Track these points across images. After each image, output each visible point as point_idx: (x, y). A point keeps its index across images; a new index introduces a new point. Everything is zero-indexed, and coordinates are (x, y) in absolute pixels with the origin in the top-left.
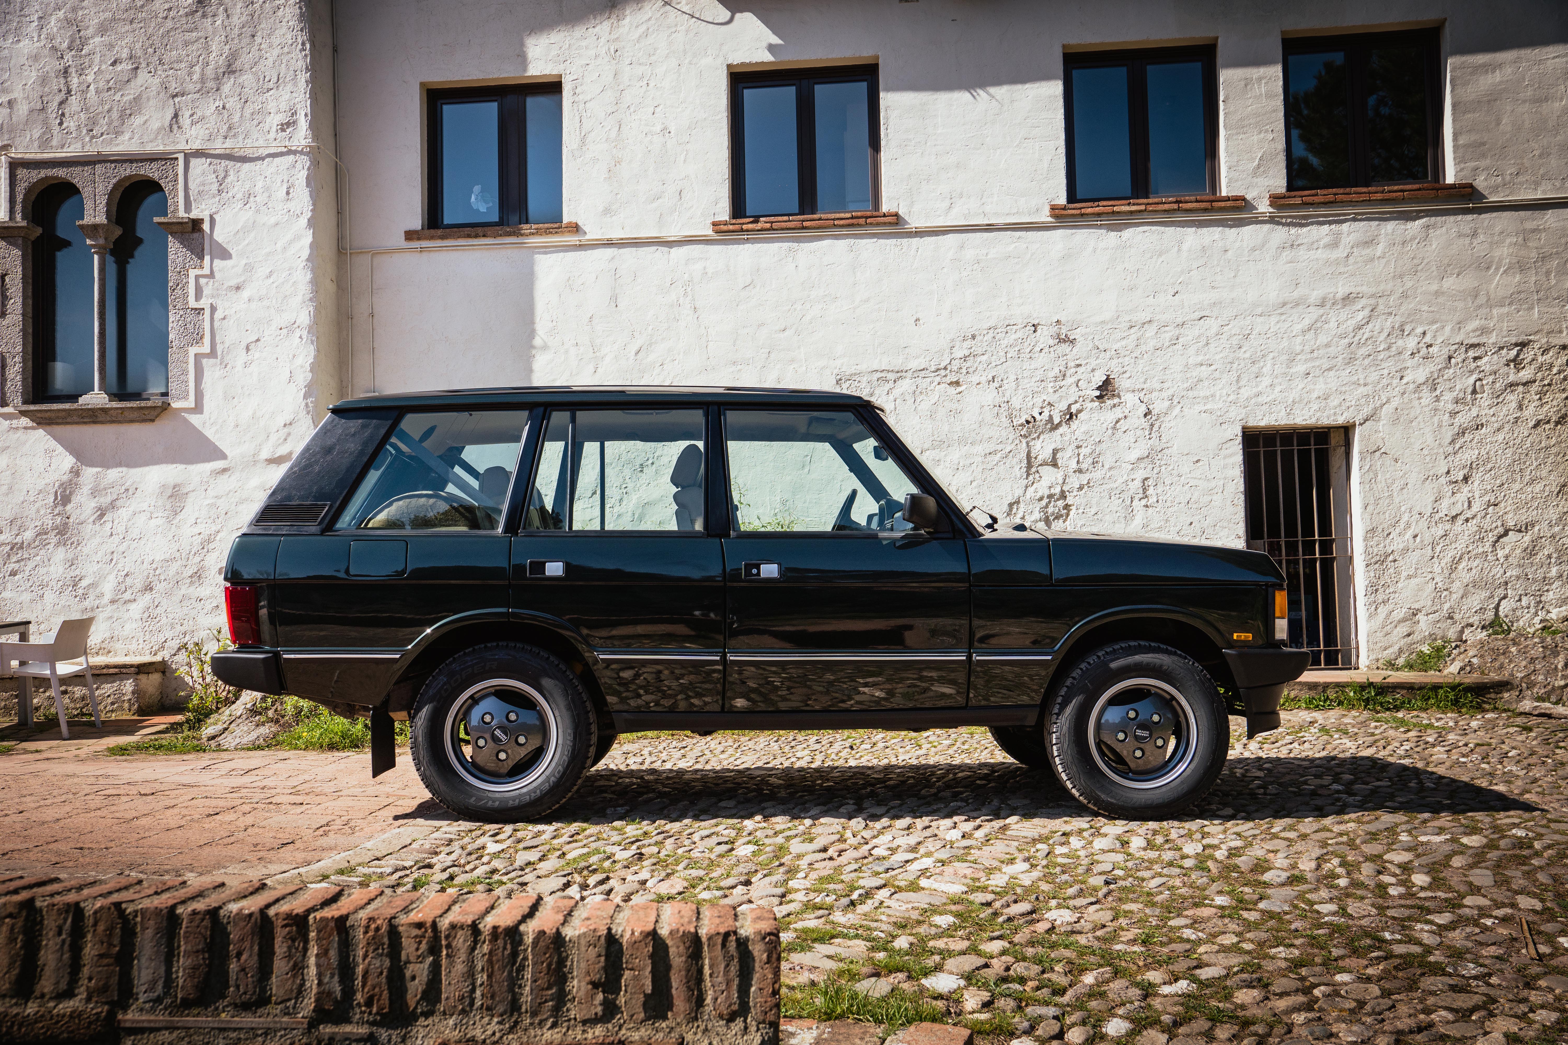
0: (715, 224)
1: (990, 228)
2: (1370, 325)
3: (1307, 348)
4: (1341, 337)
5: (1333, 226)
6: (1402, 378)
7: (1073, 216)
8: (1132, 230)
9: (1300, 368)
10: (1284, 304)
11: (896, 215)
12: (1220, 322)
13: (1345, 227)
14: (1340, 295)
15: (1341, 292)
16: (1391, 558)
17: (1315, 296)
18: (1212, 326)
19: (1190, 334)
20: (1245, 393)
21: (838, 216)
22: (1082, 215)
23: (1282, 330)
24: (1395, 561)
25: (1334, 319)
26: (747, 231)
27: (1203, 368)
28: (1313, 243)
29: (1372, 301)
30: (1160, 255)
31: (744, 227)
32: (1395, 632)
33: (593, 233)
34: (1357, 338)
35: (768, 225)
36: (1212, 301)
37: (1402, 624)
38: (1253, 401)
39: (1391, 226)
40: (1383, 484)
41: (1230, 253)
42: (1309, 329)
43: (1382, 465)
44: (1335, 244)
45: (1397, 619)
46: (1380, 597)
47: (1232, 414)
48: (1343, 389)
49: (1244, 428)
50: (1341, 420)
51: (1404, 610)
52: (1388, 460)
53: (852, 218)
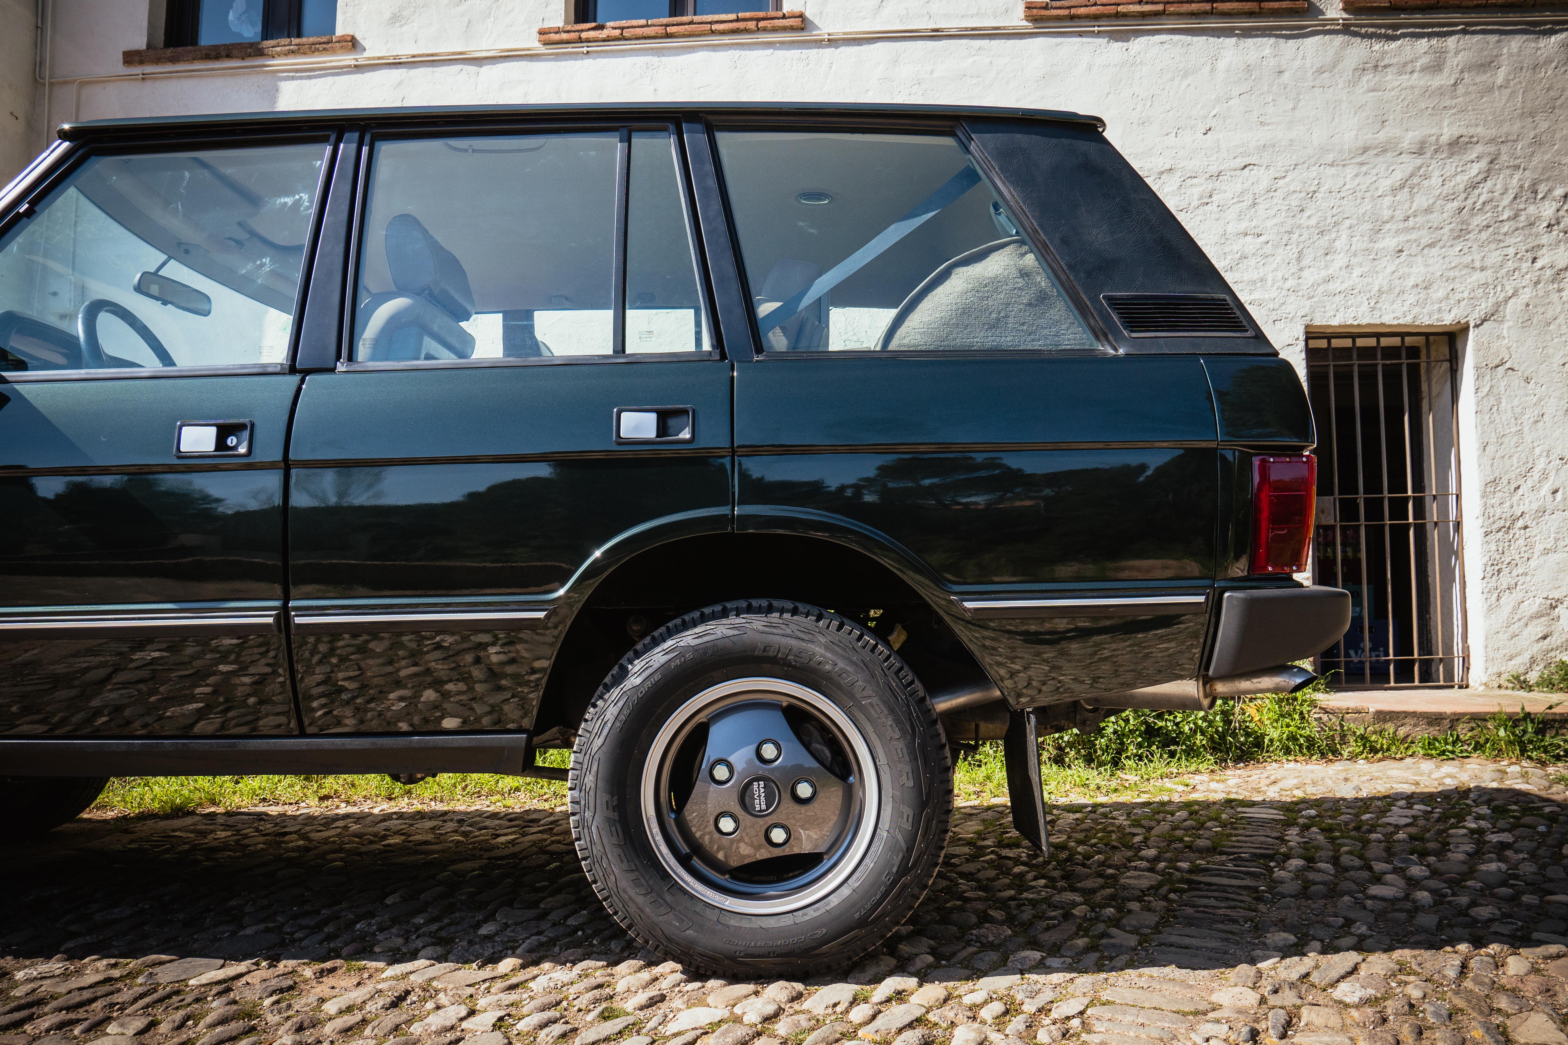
0: (542, 32)
1: (936, 35)
2: (1489, 184)
3: (1399, 214)
4: (1448, 199)
5: (1434, 41)
6: (1534, 260)
7: (1058, 18)
8: (1143, 40)
9: (1389, 243)
10: (1365, 150)
11: (801, 16)
12: (1273, 173)
13: (1452, 41)
14: (1445, 139)
15: (1448, 134)
16: (1520, 523)
17: (1410, 138)
18: (1262, 178)
19: (1229, 189)
20: (1310, 276)
21: (717, 17)
22: (1072, 18)
23: (1363, 187)
24: (1526, 527)
25: (1437, 173)
26: (588, 41)
27: (1249, 239)
28: (1405, 64)
29: (1492, 149)
30: (1185, 75)
31: (584, 35)
32: (1526, 632)
33: (373, 48)
34: (1470, 201)
35: (617, 32)
36: (1262, 143)
37: (1535, 622)
38: (1321, 289)
39: (1515, 43)
40: (1510, 414)
41: (1286, 75)
42: (1402, 187)
43: (1508, 386)
44: (1436, 67)
45: (1528, 614)
46: (1505, 580)
47: (1290, 308)
48: (1452, 274)
49: (1307, 326)
50: (1448, 319)
51: (1538, 601)
52: (1516, 380)
53: (738, 20)
